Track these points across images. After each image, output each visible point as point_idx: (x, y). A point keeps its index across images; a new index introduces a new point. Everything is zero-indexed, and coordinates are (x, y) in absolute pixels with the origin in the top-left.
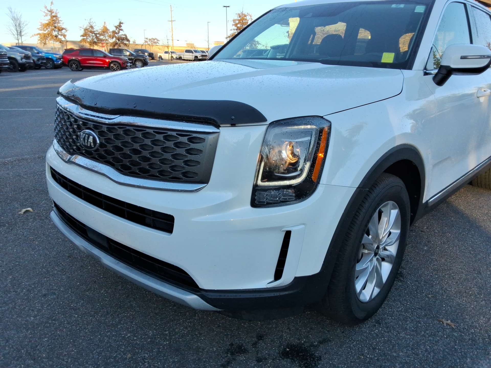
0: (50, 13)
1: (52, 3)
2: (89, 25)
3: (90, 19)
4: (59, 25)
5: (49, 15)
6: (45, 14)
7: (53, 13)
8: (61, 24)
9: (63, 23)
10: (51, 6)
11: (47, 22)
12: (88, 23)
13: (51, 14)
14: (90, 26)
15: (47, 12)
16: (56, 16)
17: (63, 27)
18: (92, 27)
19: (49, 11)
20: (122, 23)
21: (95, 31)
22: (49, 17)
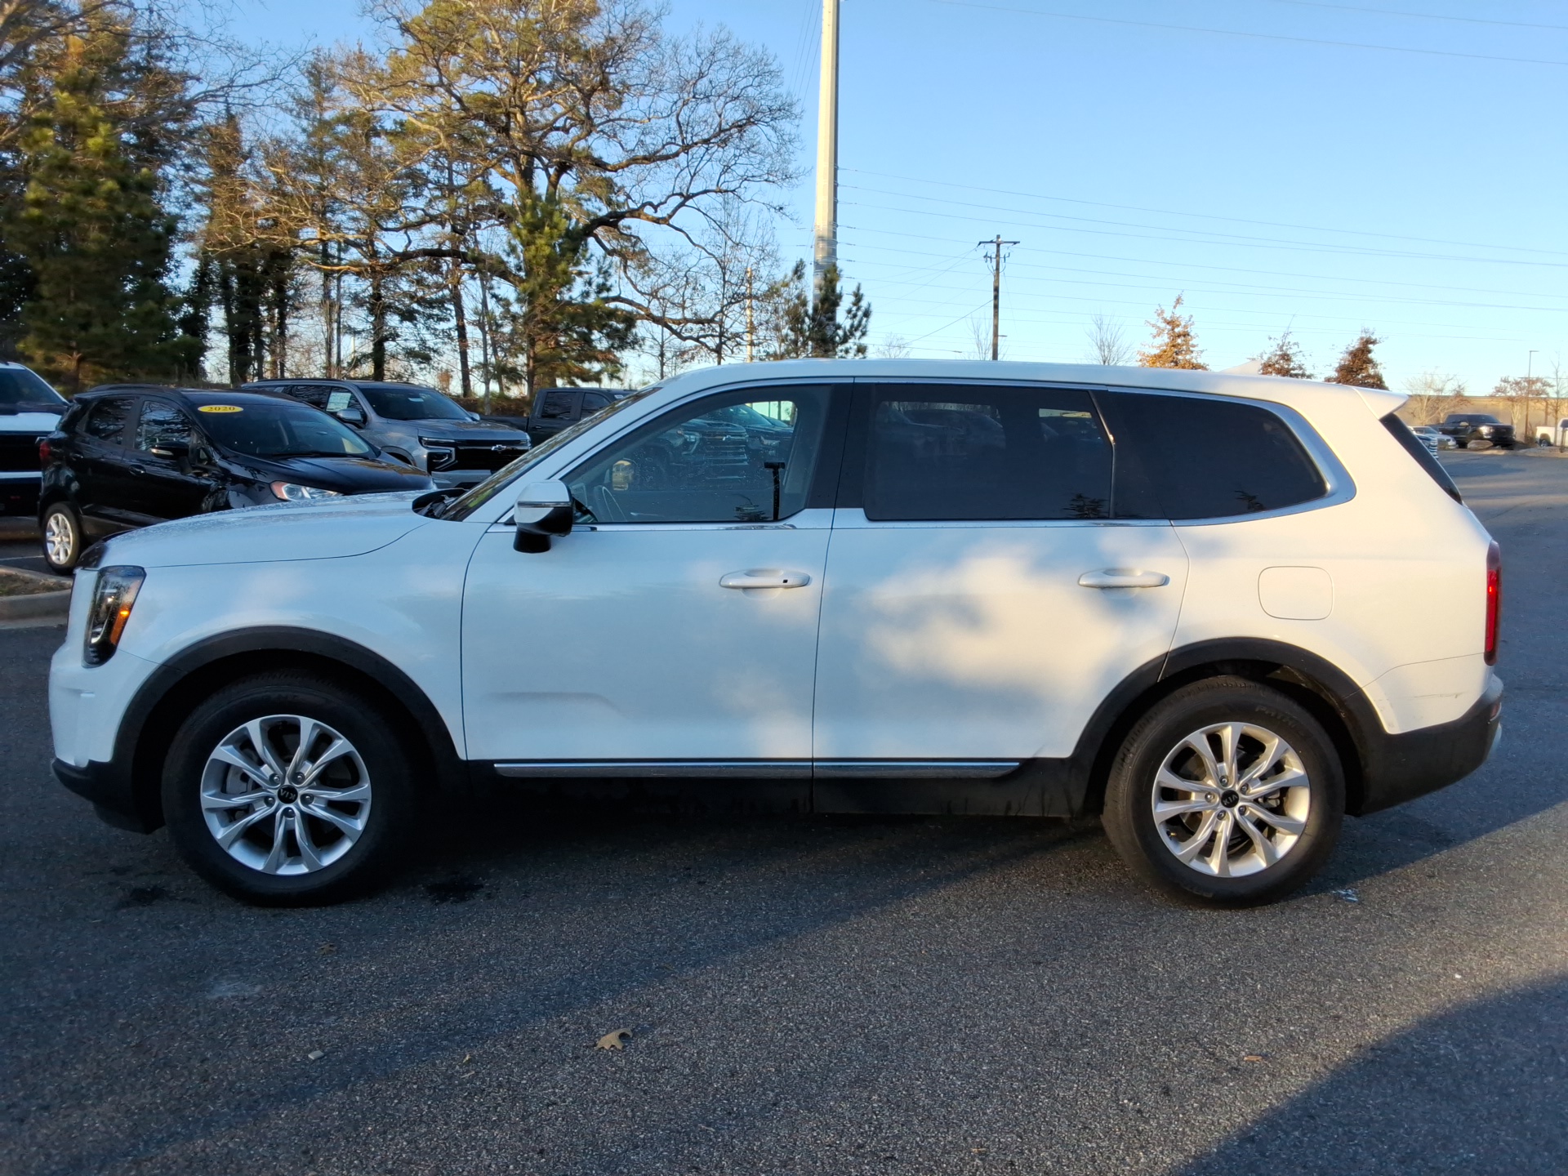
0: (1169, 327)
1: (1178, 301)
2: (1279, 353)
3: (1285, 336)
4: (1188, 357)
5: (1166, 331)
6: (1154, 331)
7: (1178, 326)
8: (1194, 355)
9: (1202, 352)
10: (1175, 307)
11: (1157, 352)
12: (1275, 347)
13: (1173, 329)
14: (1280, 355)
15: (1163, 325)
16: (1186, 335)
17: (1201, 361)
18: (1286, 357)
19: (1168, 323)
20: (1374, 342)
21: (1294, 369)
22: (1165, 339)
